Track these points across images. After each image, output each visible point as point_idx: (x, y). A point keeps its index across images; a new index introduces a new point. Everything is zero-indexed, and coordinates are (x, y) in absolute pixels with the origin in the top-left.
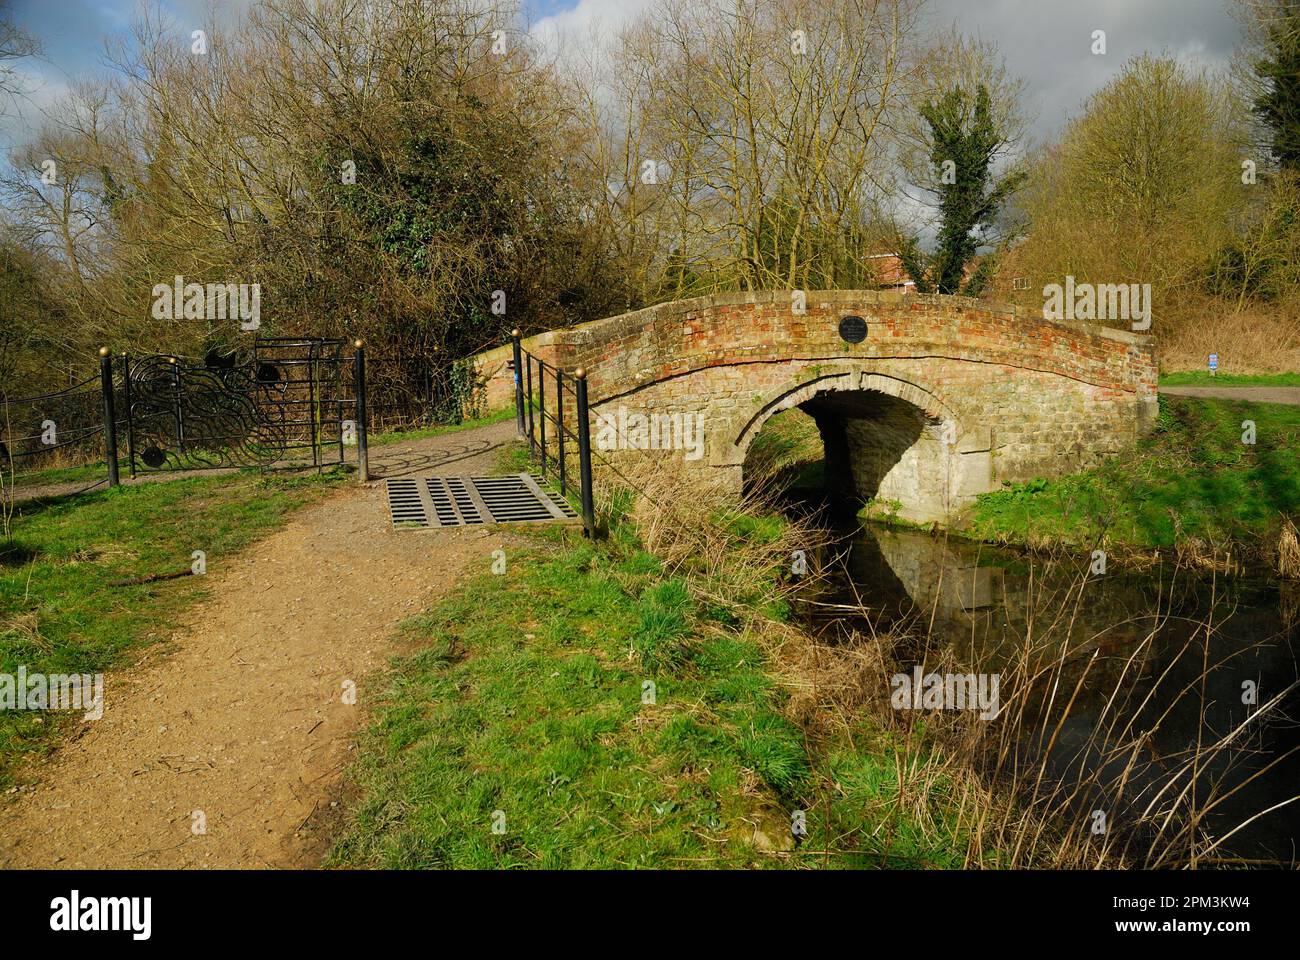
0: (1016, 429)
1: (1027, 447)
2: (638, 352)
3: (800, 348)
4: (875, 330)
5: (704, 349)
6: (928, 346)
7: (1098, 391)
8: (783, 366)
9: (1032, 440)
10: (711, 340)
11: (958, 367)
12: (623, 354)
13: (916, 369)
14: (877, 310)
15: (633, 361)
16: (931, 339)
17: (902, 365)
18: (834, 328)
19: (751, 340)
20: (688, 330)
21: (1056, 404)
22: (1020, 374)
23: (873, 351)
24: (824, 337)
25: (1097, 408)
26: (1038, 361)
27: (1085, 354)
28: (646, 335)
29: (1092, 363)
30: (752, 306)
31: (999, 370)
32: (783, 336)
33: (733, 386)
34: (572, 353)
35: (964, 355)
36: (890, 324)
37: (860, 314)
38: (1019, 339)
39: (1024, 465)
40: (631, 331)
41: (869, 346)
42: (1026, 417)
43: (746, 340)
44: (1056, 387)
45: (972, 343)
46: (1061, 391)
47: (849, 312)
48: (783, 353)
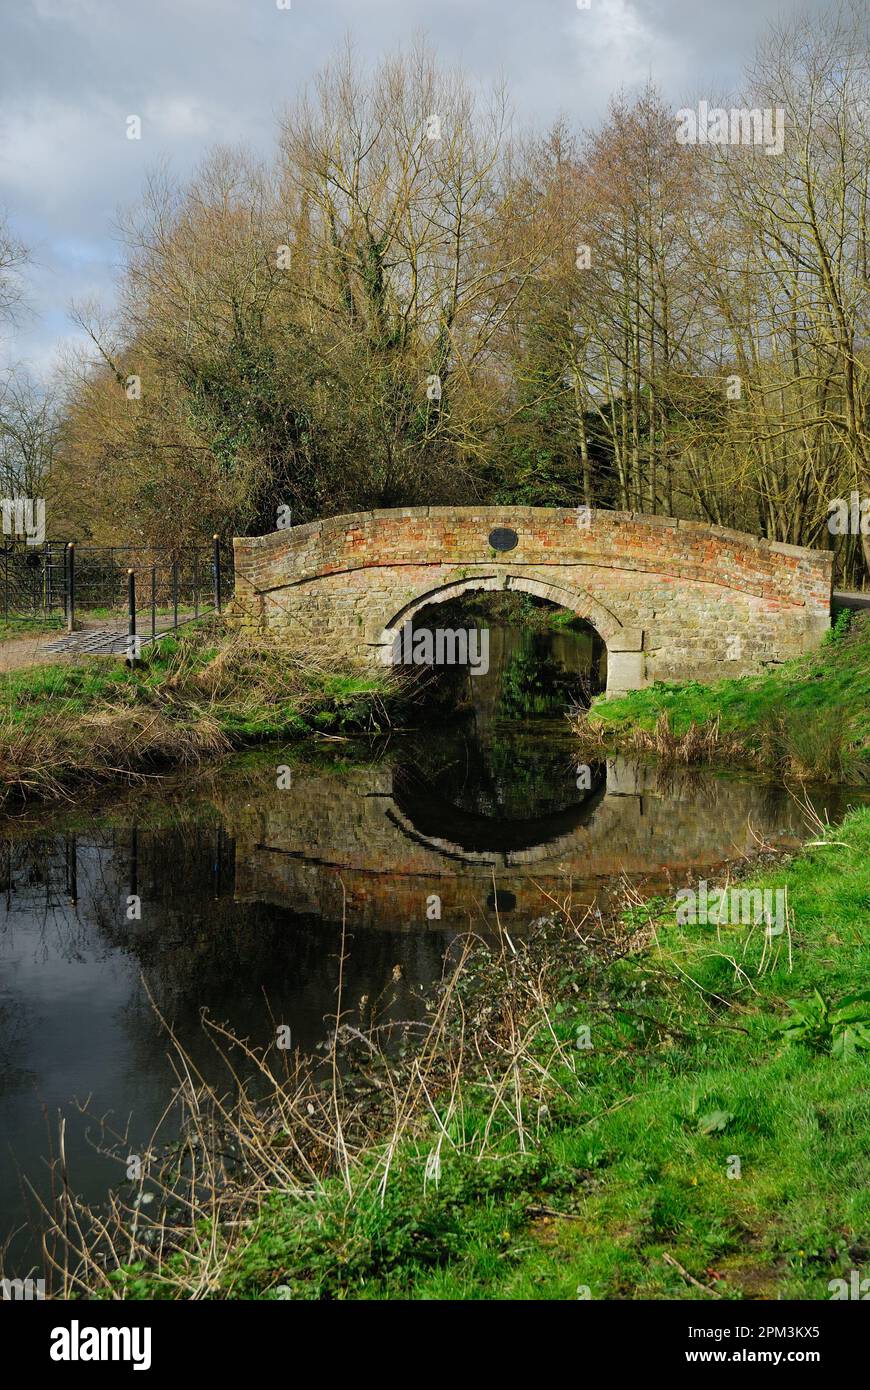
0: (670, 633)
1: (684, 650)
2: (305, 554)
3: (449, 554)
4: (525, 539)
5: (364, 552)
6: (578, 555)
7: (764, 603)
8: (433, 568)
9: (690, 645)
10: (371, 546)
11: (612, 574)
12: (292, 554)
13: (568, 575)
14: (529, 523)
15: (300, 561)
16: (584, 549)
17: (551, 571)
18: (485, 538)
19: (406, 546)
20: (350, 538)
21: (718, 613)
22: (678, 583)
23: (519, 558)
24: (475, 545)
25: (761, 619)
26: (698, 572)
27: (751, 567)
28: (312, 541)
29: (759, 575)
30: (408, 519)
31: (656, 578)
32: (435, 544)
33: (387, 583)
34: (249, 554)
35: (616, 563)
36: (541, 534)
37: (510, 526)
38: (679, 551)
39: (680, 668)
40: (299, 538)
41: (517, 555)
42: (684, 624)
43: (401, 546)
44: (719, 598)
45: (629, 554)
46: (723, 601)
47: (500, 525)
48: (432, 558)
